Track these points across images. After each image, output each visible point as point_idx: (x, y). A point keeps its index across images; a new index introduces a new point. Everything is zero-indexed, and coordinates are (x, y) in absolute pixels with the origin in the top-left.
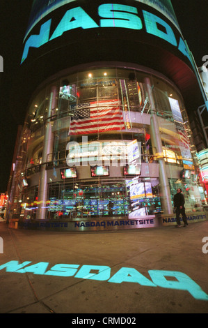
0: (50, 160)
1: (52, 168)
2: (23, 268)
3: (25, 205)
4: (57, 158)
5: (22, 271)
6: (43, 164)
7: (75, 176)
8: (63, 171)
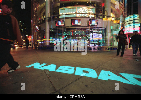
0: (49, 16)
1: (51, 21)
2: (42, 67)
3: (39, 41)
4: (53, 15)
5: (42, 69)
6: (46, 18)
7: (63, 25)
8: (57, 22)
